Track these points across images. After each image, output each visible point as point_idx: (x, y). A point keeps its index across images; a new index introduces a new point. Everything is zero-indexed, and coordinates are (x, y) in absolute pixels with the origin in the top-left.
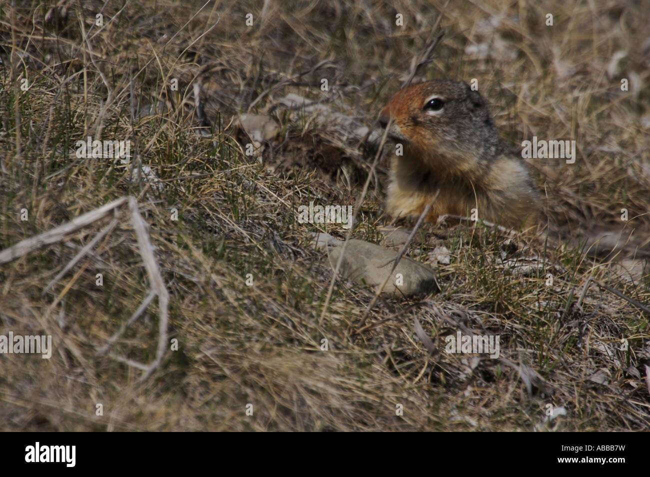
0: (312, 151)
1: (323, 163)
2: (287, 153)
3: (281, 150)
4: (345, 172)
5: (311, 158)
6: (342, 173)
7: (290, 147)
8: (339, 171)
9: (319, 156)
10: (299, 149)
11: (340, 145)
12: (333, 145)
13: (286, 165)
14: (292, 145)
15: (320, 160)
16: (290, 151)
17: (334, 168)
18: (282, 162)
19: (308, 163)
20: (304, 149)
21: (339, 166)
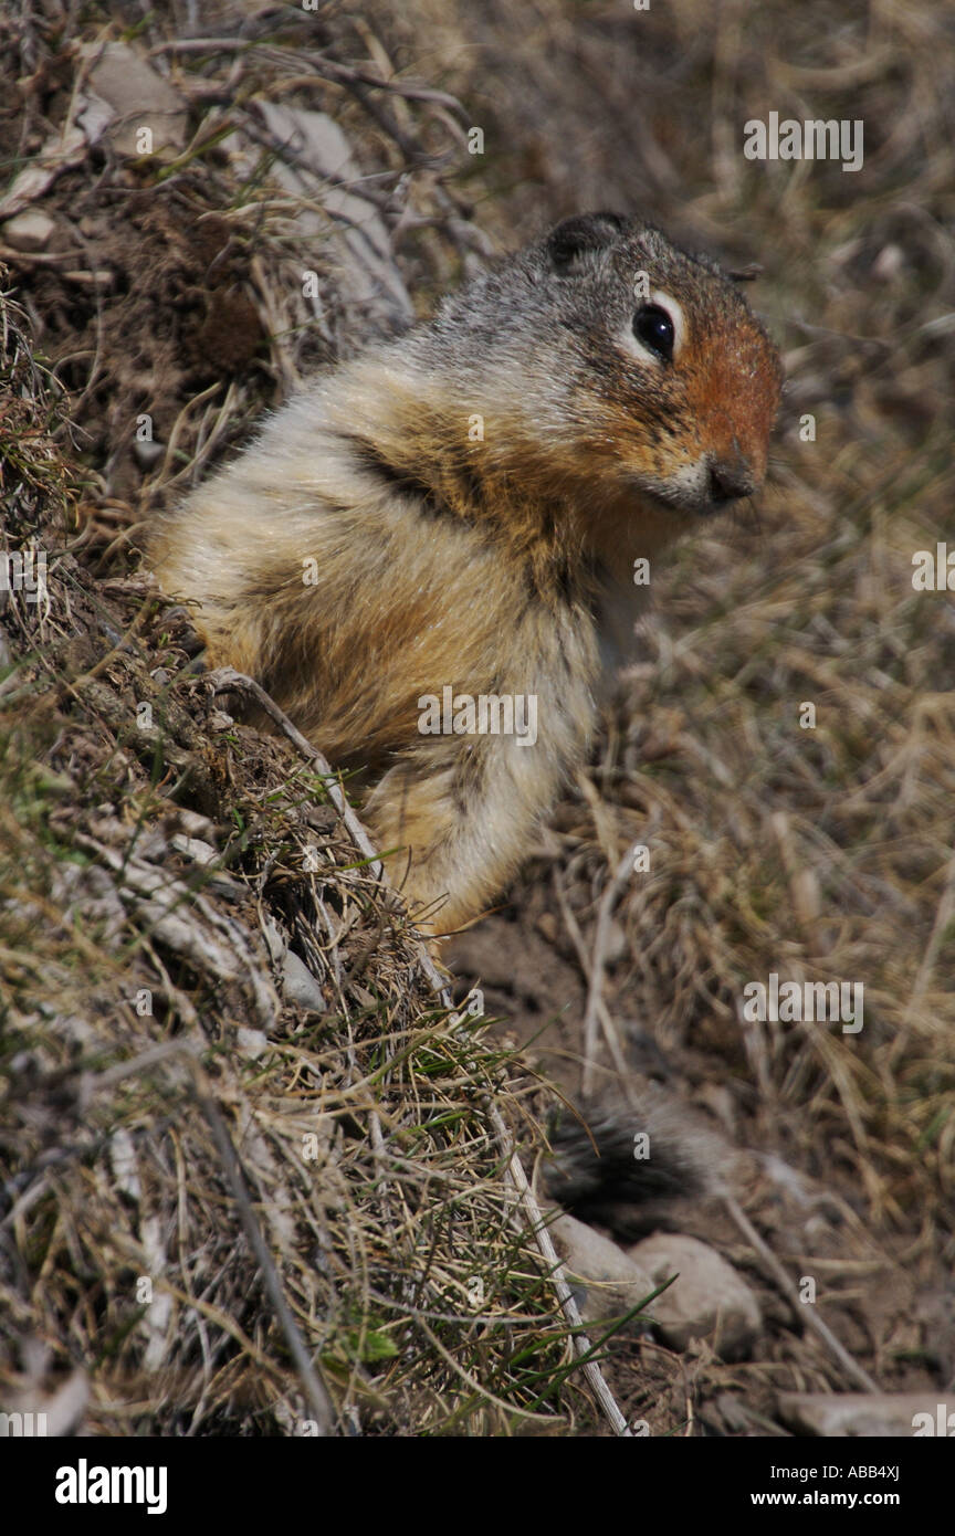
0: (190, 278)
1: (193, 331)
2: (125, 226)
3: (125, 205)
4: (231, 404)
5: (173, 290)
6: (219, 400)
7: (145, 220)
8: (215, 387)
9: (196, 305)
10: (163, 242)
11: (279, 326)
12: (263, 313)
13: (93, 251)
14: (158, 216)
15: (194, 319)
16: (137, 227)
17: (208, 370)
18: (91, 237)
19: (154, 297)
20: (176, 253)
21: (229, 378)
